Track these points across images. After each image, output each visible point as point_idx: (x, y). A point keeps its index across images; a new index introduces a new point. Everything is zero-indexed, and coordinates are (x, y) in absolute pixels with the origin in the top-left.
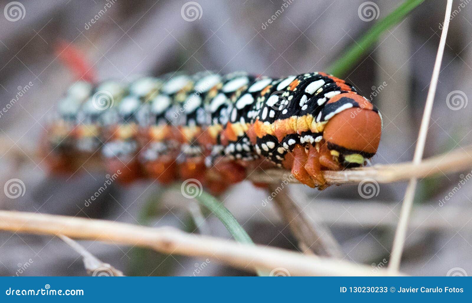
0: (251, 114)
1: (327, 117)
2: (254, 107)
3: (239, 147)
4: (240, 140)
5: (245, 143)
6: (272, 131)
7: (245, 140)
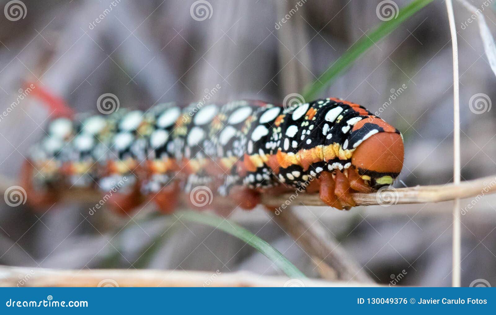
0: (268, 145)
1: (356, 145)
2: (272, 138)
3: (259, 177)
4: (260, 171)
5: (265, 173)
6: (297, 160)
7: (265, 170)
